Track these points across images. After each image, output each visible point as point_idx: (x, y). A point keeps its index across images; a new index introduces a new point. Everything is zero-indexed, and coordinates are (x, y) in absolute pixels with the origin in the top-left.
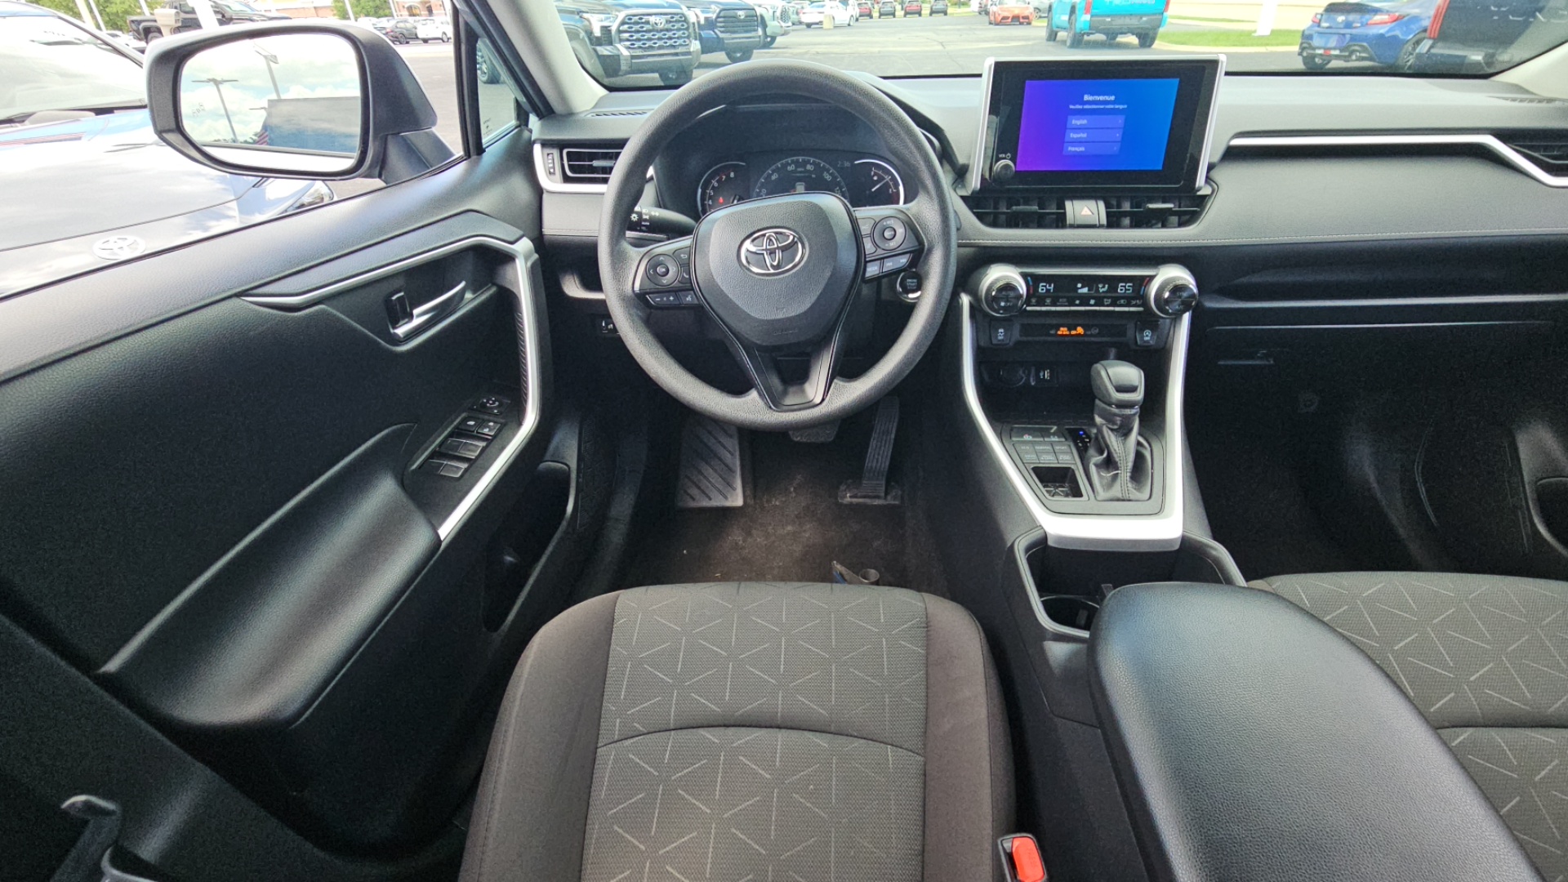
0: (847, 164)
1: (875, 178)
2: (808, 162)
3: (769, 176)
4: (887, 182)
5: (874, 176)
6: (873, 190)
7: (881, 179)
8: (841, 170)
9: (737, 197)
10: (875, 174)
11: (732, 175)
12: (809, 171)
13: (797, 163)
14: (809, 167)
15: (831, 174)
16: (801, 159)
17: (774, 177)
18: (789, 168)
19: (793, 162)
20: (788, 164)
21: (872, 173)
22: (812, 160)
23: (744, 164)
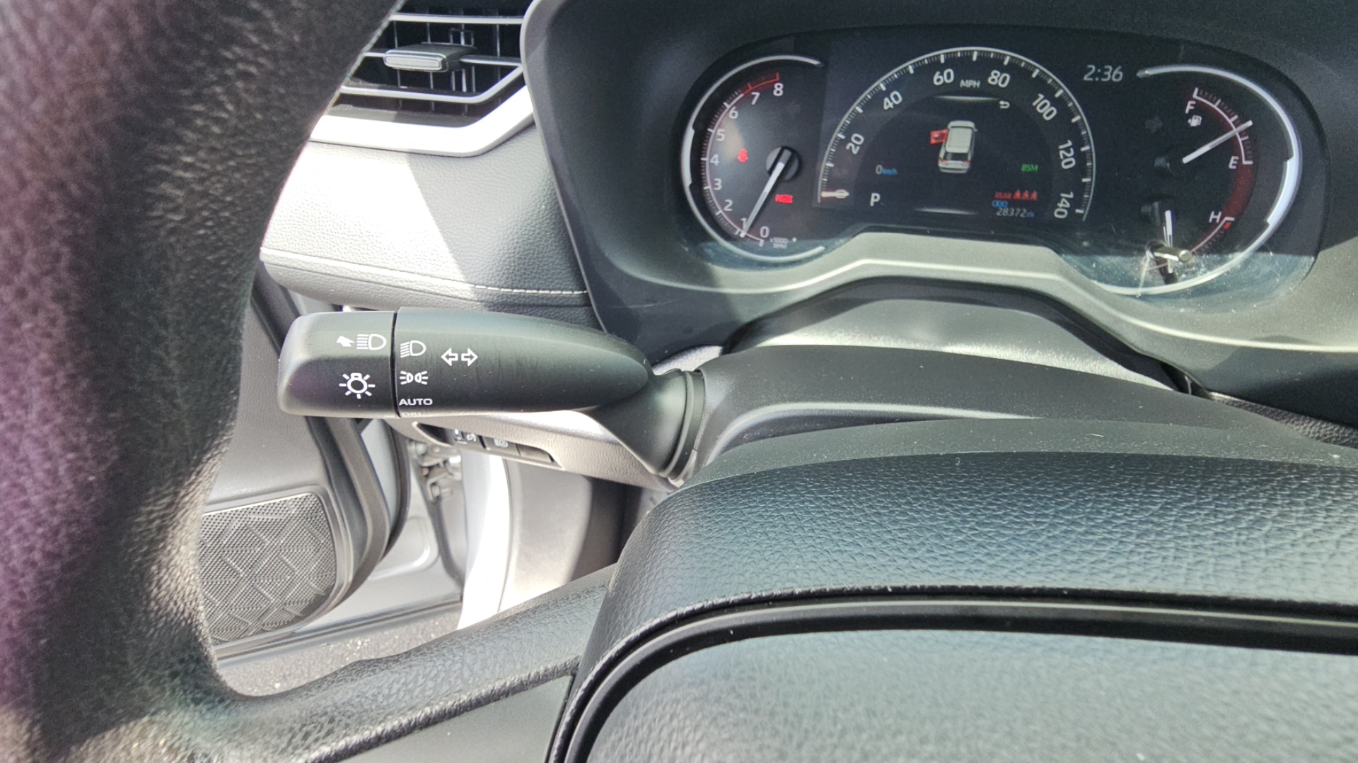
0: (1114, 74)
1: (1195, 122)
2: (997, 63)
3: (879, 96)
4: (1235, 138)
5: (1192, 113)
6: (1186, 160)
7: (1213, 126)
8: (1091, 95)
9: (787, 154)
10: (1199, 109)
11: (778, 90)
12: (996, 92)
13: (962, 66)
14: (997, 78)
15: (1055, 102)
16: (976, 51)
17: (888, 104)
18: (937, 76)
19: (951, 61)
20: (936, 66)
21: (1189, 107)
22: (1008, 56)
23: (815, 62)
